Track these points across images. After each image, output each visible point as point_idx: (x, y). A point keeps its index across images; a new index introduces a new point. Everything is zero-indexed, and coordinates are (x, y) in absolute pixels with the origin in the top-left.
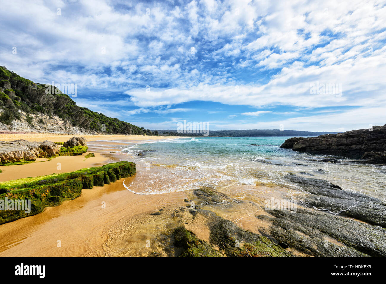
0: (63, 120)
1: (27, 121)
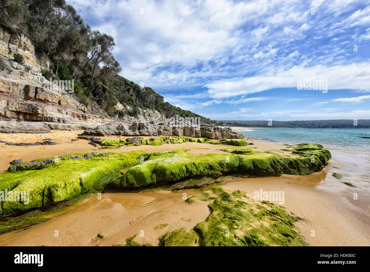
0: (161, 113)
1: (143, 115)
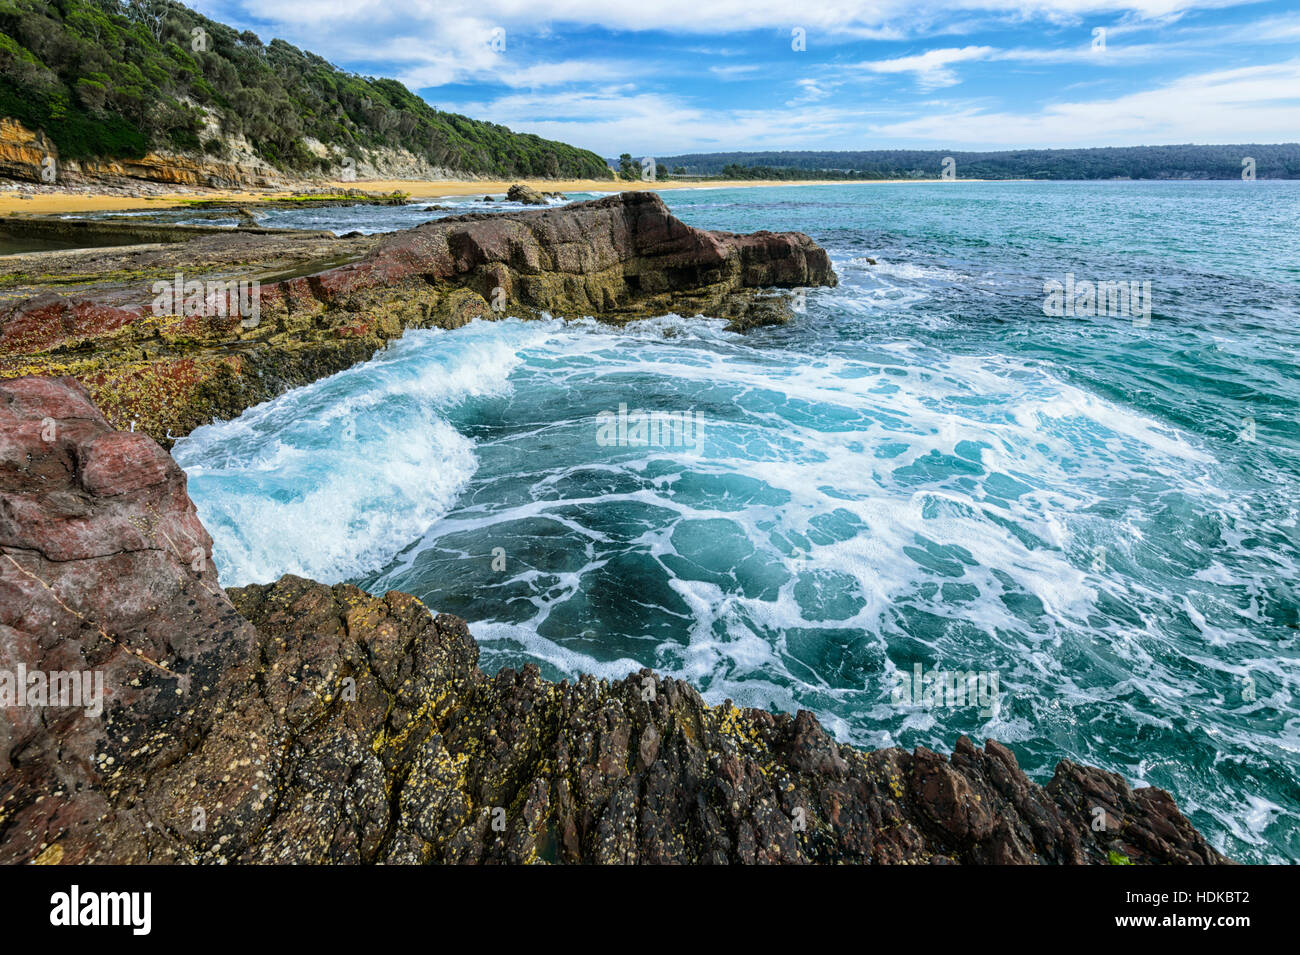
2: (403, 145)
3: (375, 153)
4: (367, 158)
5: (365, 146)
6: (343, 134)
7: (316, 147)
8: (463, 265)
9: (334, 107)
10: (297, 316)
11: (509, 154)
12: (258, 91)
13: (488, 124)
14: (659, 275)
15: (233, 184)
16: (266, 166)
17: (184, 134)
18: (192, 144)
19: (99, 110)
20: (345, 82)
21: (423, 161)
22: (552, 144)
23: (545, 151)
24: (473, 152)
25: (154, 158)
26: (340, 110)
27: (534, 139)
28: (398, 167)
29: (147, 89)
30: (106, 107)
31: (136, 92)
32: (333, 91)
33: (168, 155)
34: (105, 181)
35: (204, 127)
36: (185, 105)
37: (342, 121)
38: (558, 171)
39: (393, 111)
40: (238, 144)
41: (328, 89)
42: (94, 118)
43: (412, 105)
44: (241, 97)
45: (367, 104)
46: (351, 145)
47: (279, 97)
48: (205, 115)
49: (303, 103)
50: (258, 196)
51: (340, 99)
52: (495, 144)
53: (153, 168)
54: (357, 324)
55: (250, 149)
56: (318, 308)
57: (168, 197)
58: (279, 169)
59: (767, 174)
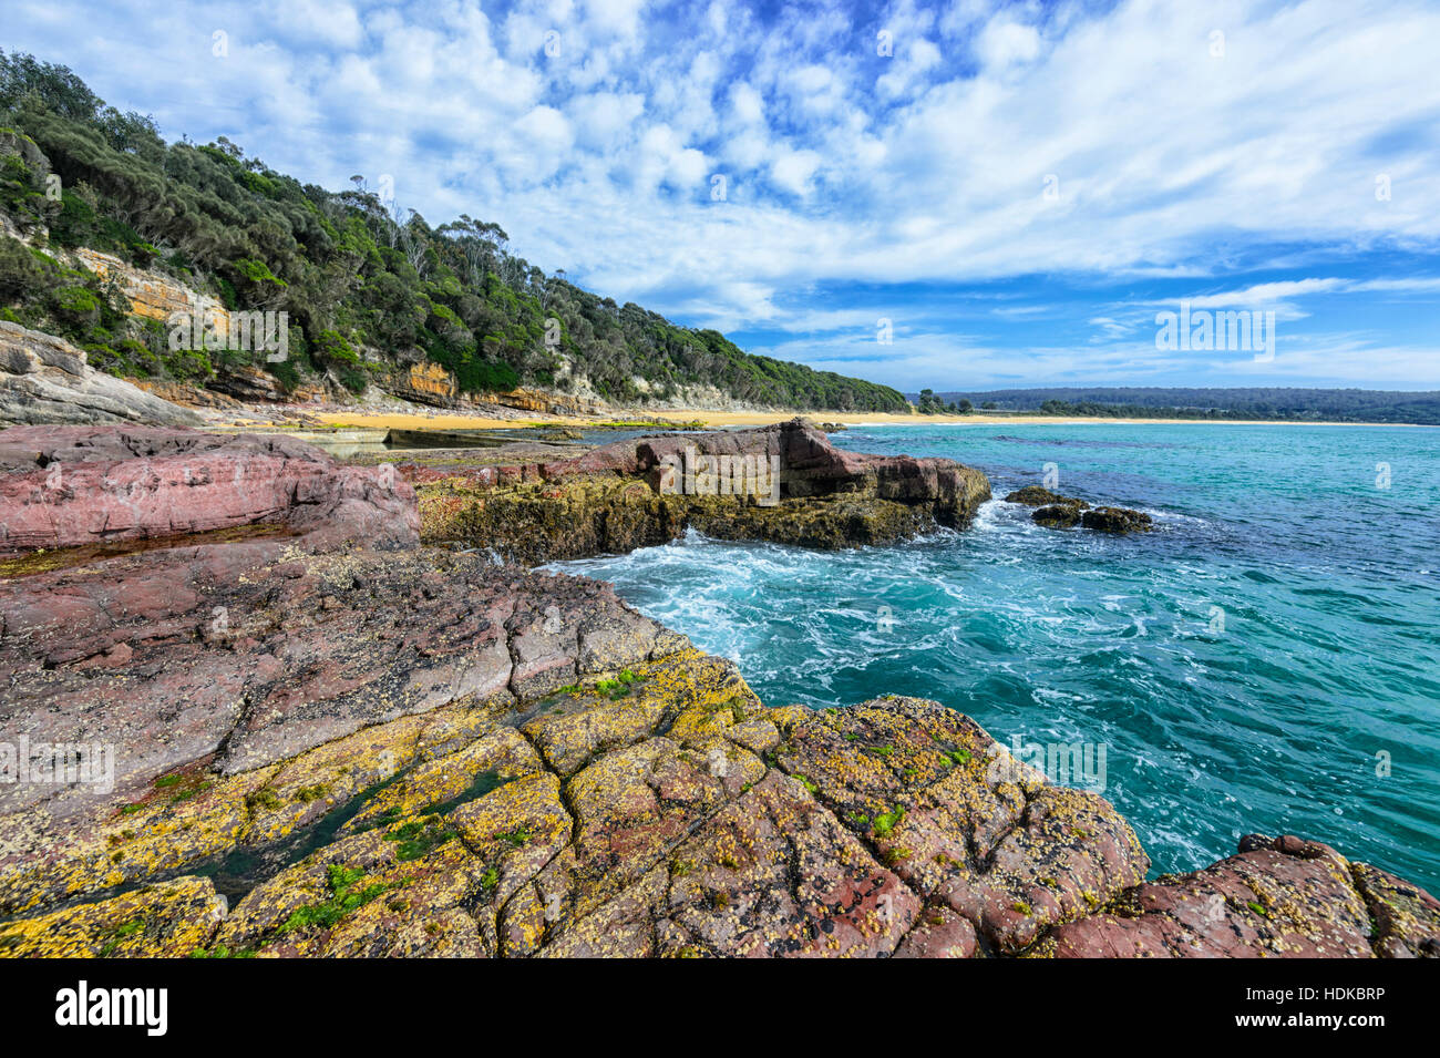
2: (712, 382)
3: (688, 388)
4: (680, 393)
5: (680, 383)
6: (665, 374)
7: (641, 384)
8: (643, 465)
9: (661, 353)
10: (525, 485)
11: (806, 389)
12: (604, 342)
13: (791, 364)
14: (803, 484)
15: (570, 412)
16: (599, 398)
17: (545, 374)
18: (548, 381)
19: (493, 358)
20: (673, 333)
21: (727, 395)
22: (849, 381)
23: (841, 387)
24: (773, 388)
25: (520, 391)
26: (666, 355)
27: (833, 376)
28: (704, 400)
29: (527, 342)
30: (498, 355)
31: (520, 345)
32: (663, 341)
33: (530, 389)
34: (483, 408)
35: (559, 369)
36: (551, 353)
37: (665, 364)
38: (851, 405)
39: (708, 355)
40: (581, 382)
41: (660, 339)
42: (488, 363)
43: (725, 350)
44: (590, 347)
45: (688, 350)
46: (669, 382)
47: (621, 344)
48: (562, 360)
49: (638, 350)
50: (586, 422)
51: (668, 347)
52: (794, 381)
53: (517, 398)
54: (555, 492)
55: (589, 385)
56: (539, 482)
57: (523, 420)
58: (608, 401)
59: (1094, 410)
